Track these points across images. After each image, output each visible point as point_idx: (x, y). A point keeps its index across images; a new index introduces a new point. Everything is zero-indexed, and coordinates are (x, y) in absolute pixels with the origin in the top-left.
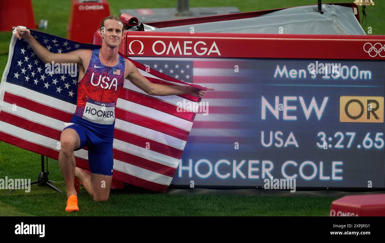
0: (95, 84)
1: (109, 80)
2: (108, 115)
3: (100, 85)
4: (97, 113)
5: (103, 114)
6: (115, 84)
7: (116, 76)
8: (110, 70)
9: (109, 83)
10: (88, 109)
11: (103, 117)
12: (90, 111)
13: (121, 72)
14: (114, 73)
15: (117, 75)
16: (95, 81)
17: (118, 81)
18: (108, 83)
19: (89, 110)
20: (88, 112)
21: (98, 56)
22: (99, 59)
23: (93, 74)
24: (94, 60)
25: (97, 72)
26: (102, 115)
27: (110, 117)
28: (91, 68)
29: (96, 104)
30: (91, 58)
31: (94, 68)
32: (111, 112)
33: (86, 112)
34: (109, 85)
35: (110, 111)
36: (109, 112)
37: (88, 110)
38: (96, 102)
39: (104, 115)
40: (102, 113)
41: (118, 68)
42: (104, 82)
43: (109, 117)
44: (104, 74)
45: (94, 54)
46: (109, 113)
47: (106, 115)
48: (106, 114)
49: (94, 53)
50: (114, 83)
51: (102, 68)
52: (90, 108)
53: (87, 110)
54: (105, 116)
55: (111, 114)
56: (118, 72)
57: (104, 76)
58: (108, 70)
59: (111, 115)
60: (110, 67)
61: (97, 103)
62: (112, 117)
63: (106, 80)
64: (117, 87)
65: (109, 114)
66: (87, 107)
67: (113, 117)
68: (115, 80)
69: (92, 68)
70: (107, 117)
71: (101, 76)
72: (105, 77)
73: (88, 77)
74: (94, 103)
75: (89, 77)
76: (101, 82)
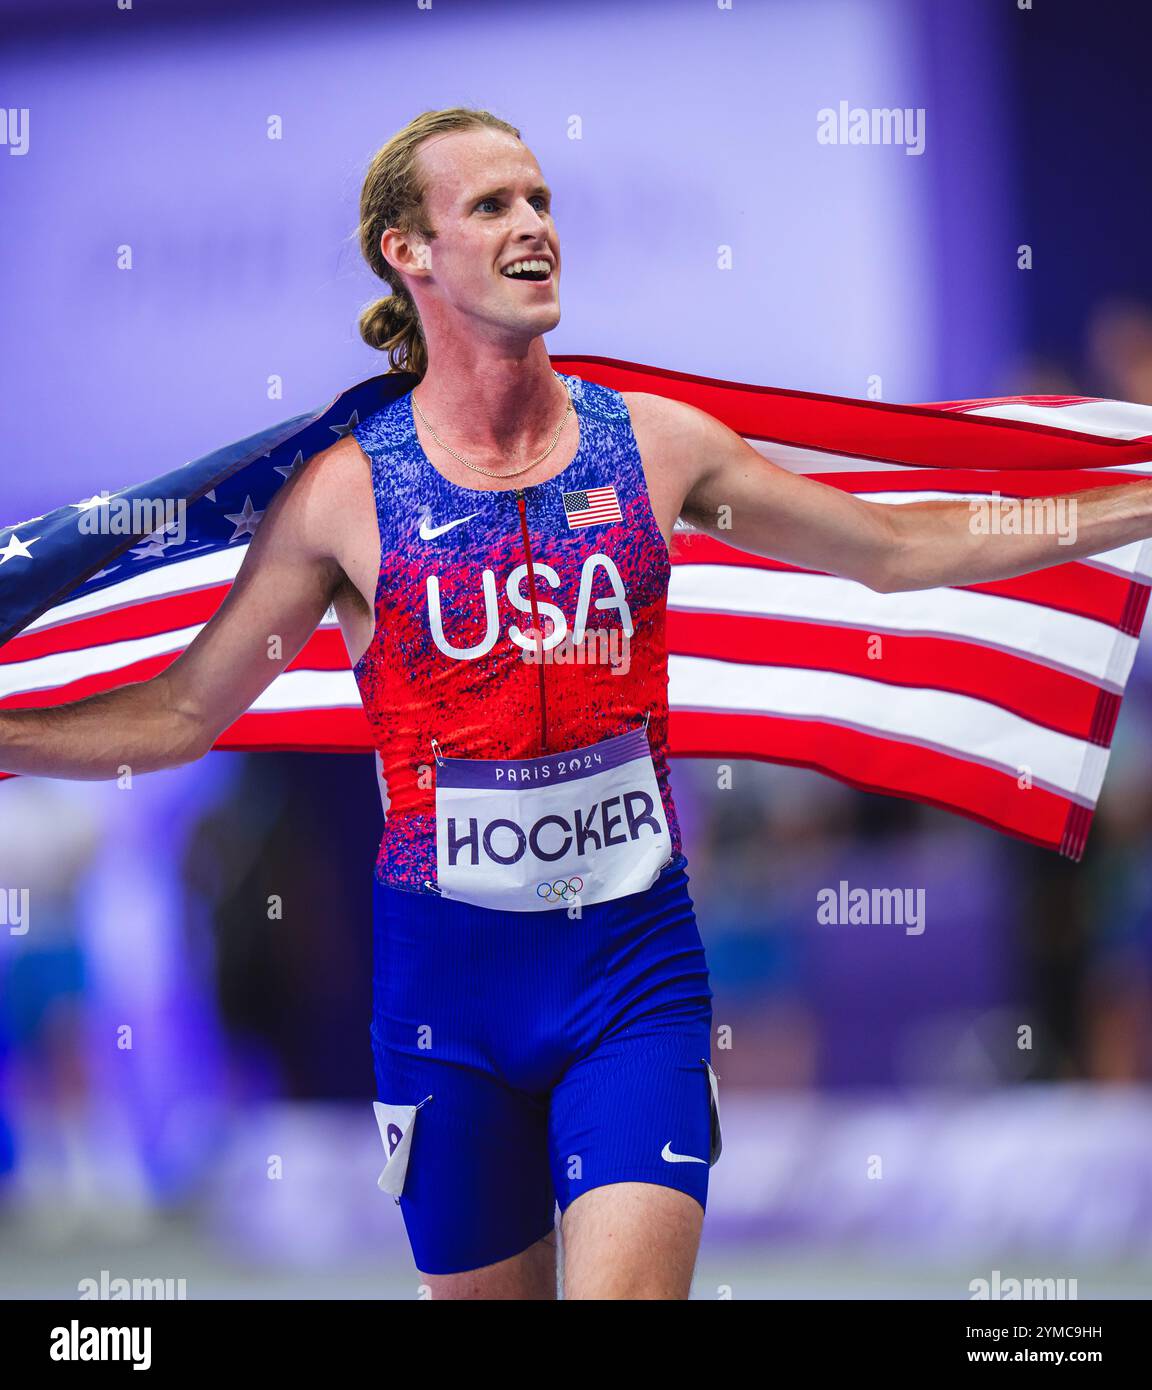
0: (466, 644)
1: (554, 580)
2: (608, 825)
3: (504, 637)
4: (528, 842)
5: (573, 834)
6: (613, 594)
7: (594, 539)
8: (538, 507)
9: (565, 598)
10: (463, 831)
11: (581, 851)
12: (476, 840)
13: (622, 494)
14: (577, 519)
15: (605, 528)
16: (464, 623)
17: (621, 570)
18: (557, 603)
19: (472, 840)
20: (465, 852)
21: (419, 455)
22: (432, 470)
23: (433, 584)
24: (399, 492)
25: (455, 558)
26: (568, 841)
27: (635, 836)
28: (403, 553)
29: (505, 784)
30: (376, 485)
31: (422, 543)
32: (629, 797)
33: (452, 861)
34: (570, 615)
35: (620, 792)
36: (615, 801)
37: (465, 841)
38: (499, 773)
39: (583, 835)
40: (567, 828)
41: (593, 480)
42: (525, 606)
43: (622, 839)
44: (507, 552)
45: (380, 453)
46: (617, 810)
47: (594, 835)
48: (597, 826)
49: (378, 446)
50: (602, 587)
51: (481, 520)
52: (473, 823)
53: (454, 846)
54: (590, 843)
55: (637, 813)
56: (603, 506)
57: (512, 567)
58: (523, 515)
59: (634, 825)
60: (529, 491)
61: (512, 775)
62: (645, 829)
63: (533, 588)
64: (632, 610)
65: (617, 820)
66: (451, 822)
67: (657, 830)
68: (600, 570)
69: (411, 548)
70: (610, 842)
71: (488, 577)
72: (521, 571)
73: (405, 619)
74: (488, 782)
75: (412, 619)
76: (509, 616)
